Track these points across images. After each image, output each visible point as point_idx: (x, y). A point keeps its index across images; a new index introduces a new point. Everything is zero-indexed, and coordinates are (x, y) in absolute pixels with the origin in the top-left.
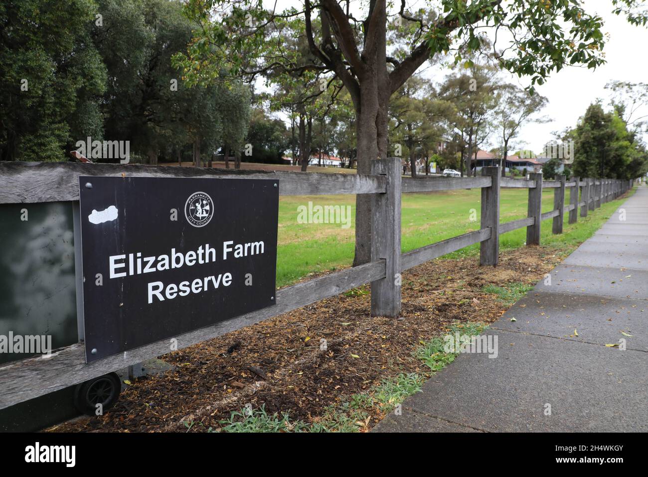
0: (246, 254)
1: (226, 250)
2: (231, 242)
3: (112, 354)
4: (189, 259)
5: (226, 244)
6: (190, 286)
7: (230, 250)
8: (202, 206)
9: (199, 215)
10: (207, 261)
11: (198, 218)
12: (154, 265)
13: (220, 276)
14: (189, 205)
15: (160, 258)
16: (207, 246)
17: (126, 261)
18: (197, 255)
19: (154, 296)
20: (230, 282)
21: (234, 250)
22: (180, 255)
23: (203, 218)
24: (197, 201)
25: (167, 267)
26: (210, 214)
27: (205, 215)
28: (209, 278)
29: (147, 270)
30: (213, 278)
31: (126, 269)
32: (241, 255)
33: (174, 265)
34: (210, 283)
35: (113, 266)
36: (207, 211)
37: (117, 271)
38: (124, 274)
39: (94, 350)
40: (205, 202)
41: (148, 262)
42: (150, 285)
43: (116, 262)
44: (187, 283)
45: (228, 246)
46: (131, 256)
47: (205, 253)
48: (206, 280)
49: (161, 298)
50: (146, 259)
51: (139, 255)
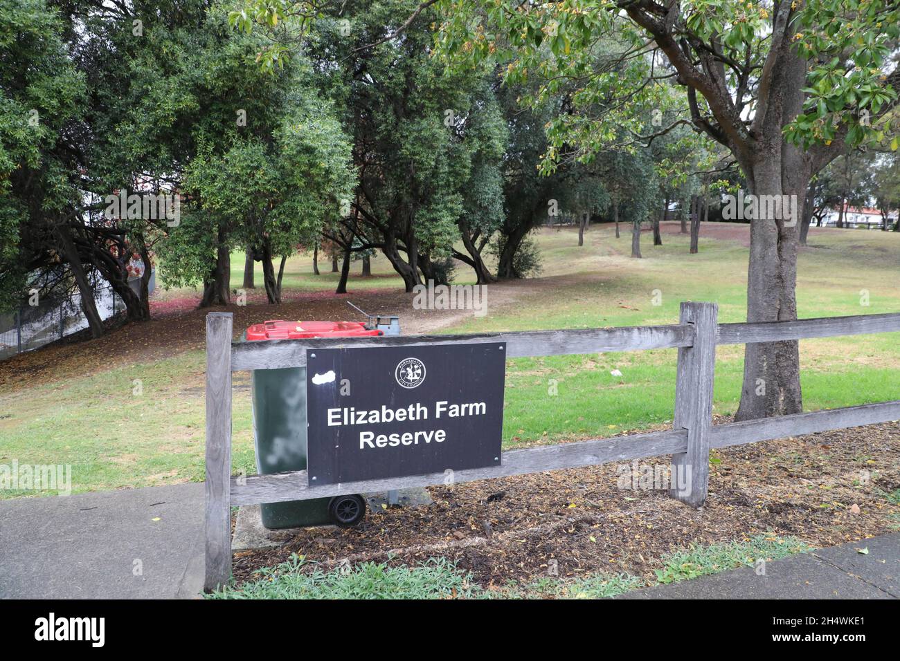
0: (463, 414)
1: (439, 410)
2: (446, 403)
3: (328, 483)
4: (399, 415)
5: (438, 404)
6: (400, 438)
7: (445, 409)
8: (414, 370)
9: (410, 377)
10: (418, 418)
11: (409, 381)
12: (366, 418)
13: (432, 432)
14: (399, 369)
15: (371, 413)
16: (418, 405)
17: (342, 413)
18: (408, 412)
19: (366, 444)
20: (443, 439)
21: (449, 410)
22: (391, 411)
23: (413, 380)
24: (408, 366)
25: (378, 420)
26: (422, 376)
27: (416, 377)
28: (420, 433)
29: (359, 421)
30: (425, 434)
31: (342, 420)
32: (457, 414)
33: (384, 419)
34: (421, 437)
35: (330, 417)
36: (418, 375)
37: (334, 420)
38: (340, 424)
39: (314, 478)
40: (416, 367)
41: (360, 415)
42: (362, 434)
43: (333, 413)
44: (397, 436)
45: (442, 406)
46: (346, 410)
47: (418, 411)
48: (417, 435)
49: (372, 446)
50: (358, 413)
51: (353, 409)
